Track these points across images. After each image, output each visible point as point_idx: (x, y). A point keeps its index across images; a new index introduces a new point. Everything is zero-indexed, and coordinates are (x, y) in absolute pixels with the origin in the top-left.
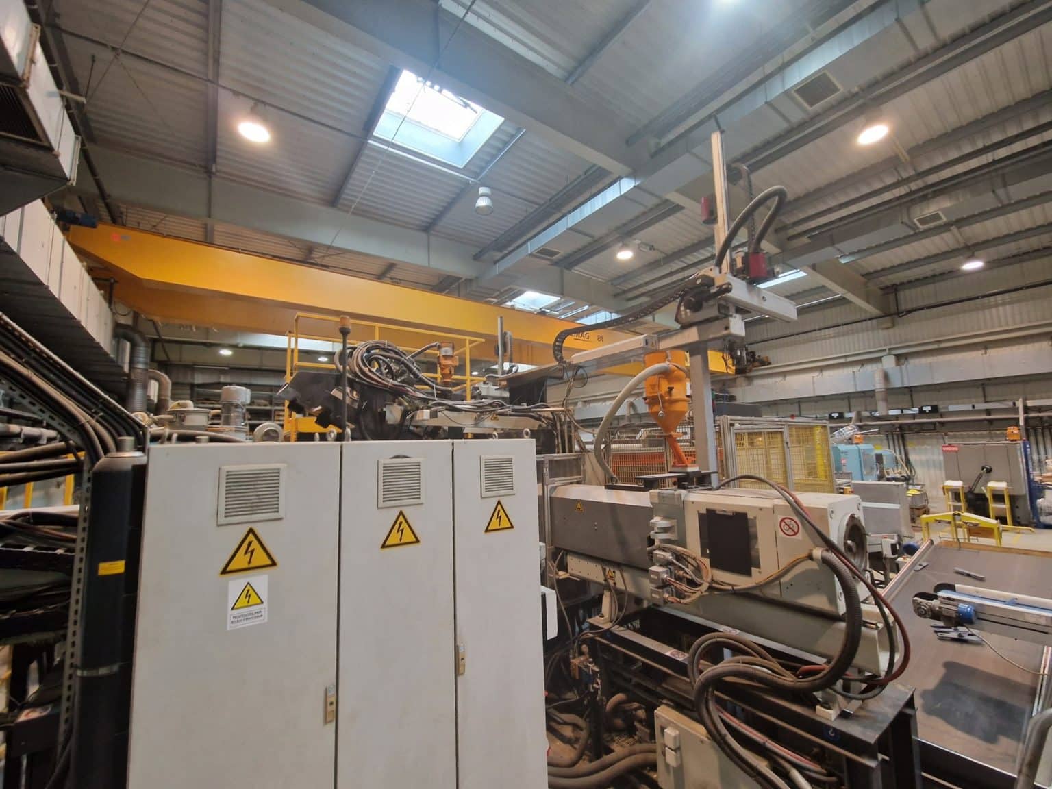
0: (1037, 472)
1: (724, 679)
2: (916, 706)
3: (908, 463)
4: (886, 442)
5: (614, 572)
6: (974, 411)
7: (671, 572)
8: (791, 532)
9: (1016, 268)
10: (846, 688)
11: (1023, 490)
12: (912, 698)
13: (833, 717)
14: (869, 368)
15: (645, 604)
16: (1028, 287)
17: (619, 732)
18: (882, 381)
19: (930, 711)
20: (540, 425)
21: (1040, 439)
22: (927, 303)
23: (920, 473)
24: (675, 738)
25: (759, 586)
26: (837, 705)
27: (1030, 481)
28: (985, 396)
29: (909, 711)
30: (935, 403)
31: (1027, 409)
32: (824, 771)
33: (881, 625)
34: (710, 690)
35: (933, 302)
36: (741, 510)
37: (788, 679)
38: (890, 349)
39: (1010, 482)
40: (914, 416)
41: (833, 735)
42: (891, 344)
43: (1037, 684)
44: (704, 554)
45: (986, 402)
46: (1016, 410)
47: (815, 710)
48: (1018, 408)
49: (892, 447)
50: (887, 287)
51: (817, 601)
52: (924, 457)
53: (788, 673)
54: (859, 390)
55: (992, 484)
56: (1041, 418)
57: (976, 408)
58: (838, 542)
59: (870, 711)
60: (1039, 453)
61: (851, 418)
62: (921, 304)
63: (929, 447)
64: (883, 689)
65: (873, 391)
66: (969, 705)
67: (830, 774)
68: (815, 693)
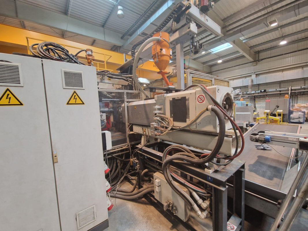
0: (291, 108)
1: (173, 161)
2: (245, 168)
3: (255, 107)
4: (250, 101)
5: (146, 129)
6: (276, 91)
7: (159, 124)
8: (201, 101)
9: (296, 45)
10: (218, 162)
11: (287, 112)
12: (244, 165)
13: (211, 173)
14: (248, 78)
15: (159, 141)
16: (298, 51)
17: (146, 181)
18: (251, 82)
19: (251, 170)
20: (128, 83)
21: (294, 99)
22: (268, 57)
23: (258, 110)
24: (158, 182)
25: (189, 126)
26: (213, 168)
27: (289, 110)
28: (280, 86)
29: (242, 170)
30: (265, 89)
31: (291, 90)
32: (206, 192)
33: (234, 137)
34: (168, 165)
35: (269, 56)
36: (184, 96)
37: (196, 160)
38: (255, 72)
39: (284, 110)
40: (259, 93)
41: (210, 179)
42: (255, 71)
43: (289, 161)
44: (171, 117)
45: (280, 88)
46: (288, 90)
47: (204, 170)
48: (289, 90)
49: (251, 103)
50: (256, 52)
51: (209, 128)
52: (260, 105)
53: (197, 157)
54: (244, 86)
55: (279, 111)
56: (295, 92)
57: (277, 90)
58: (220, 103)
59: (226, 170)
60: (293, 103)
61: (240, 94)
62: (266, 57)
63: (262, 102)
64: (232, 161)
65: (248, 86)
66: (264, 168)
67: (208, 193)
68: (205, 164)
